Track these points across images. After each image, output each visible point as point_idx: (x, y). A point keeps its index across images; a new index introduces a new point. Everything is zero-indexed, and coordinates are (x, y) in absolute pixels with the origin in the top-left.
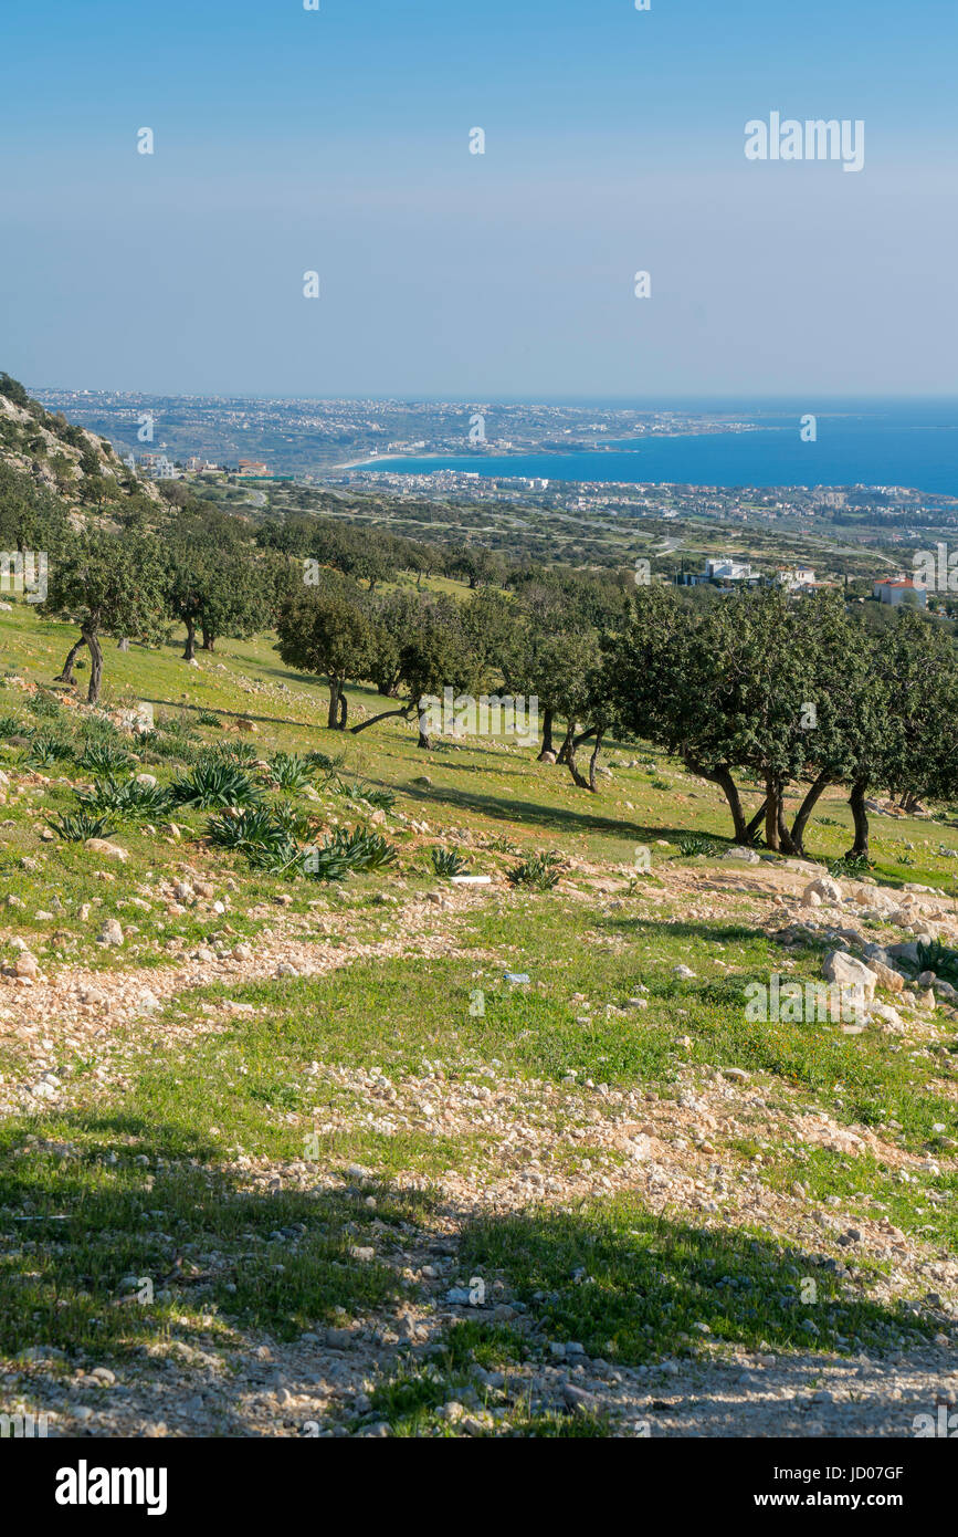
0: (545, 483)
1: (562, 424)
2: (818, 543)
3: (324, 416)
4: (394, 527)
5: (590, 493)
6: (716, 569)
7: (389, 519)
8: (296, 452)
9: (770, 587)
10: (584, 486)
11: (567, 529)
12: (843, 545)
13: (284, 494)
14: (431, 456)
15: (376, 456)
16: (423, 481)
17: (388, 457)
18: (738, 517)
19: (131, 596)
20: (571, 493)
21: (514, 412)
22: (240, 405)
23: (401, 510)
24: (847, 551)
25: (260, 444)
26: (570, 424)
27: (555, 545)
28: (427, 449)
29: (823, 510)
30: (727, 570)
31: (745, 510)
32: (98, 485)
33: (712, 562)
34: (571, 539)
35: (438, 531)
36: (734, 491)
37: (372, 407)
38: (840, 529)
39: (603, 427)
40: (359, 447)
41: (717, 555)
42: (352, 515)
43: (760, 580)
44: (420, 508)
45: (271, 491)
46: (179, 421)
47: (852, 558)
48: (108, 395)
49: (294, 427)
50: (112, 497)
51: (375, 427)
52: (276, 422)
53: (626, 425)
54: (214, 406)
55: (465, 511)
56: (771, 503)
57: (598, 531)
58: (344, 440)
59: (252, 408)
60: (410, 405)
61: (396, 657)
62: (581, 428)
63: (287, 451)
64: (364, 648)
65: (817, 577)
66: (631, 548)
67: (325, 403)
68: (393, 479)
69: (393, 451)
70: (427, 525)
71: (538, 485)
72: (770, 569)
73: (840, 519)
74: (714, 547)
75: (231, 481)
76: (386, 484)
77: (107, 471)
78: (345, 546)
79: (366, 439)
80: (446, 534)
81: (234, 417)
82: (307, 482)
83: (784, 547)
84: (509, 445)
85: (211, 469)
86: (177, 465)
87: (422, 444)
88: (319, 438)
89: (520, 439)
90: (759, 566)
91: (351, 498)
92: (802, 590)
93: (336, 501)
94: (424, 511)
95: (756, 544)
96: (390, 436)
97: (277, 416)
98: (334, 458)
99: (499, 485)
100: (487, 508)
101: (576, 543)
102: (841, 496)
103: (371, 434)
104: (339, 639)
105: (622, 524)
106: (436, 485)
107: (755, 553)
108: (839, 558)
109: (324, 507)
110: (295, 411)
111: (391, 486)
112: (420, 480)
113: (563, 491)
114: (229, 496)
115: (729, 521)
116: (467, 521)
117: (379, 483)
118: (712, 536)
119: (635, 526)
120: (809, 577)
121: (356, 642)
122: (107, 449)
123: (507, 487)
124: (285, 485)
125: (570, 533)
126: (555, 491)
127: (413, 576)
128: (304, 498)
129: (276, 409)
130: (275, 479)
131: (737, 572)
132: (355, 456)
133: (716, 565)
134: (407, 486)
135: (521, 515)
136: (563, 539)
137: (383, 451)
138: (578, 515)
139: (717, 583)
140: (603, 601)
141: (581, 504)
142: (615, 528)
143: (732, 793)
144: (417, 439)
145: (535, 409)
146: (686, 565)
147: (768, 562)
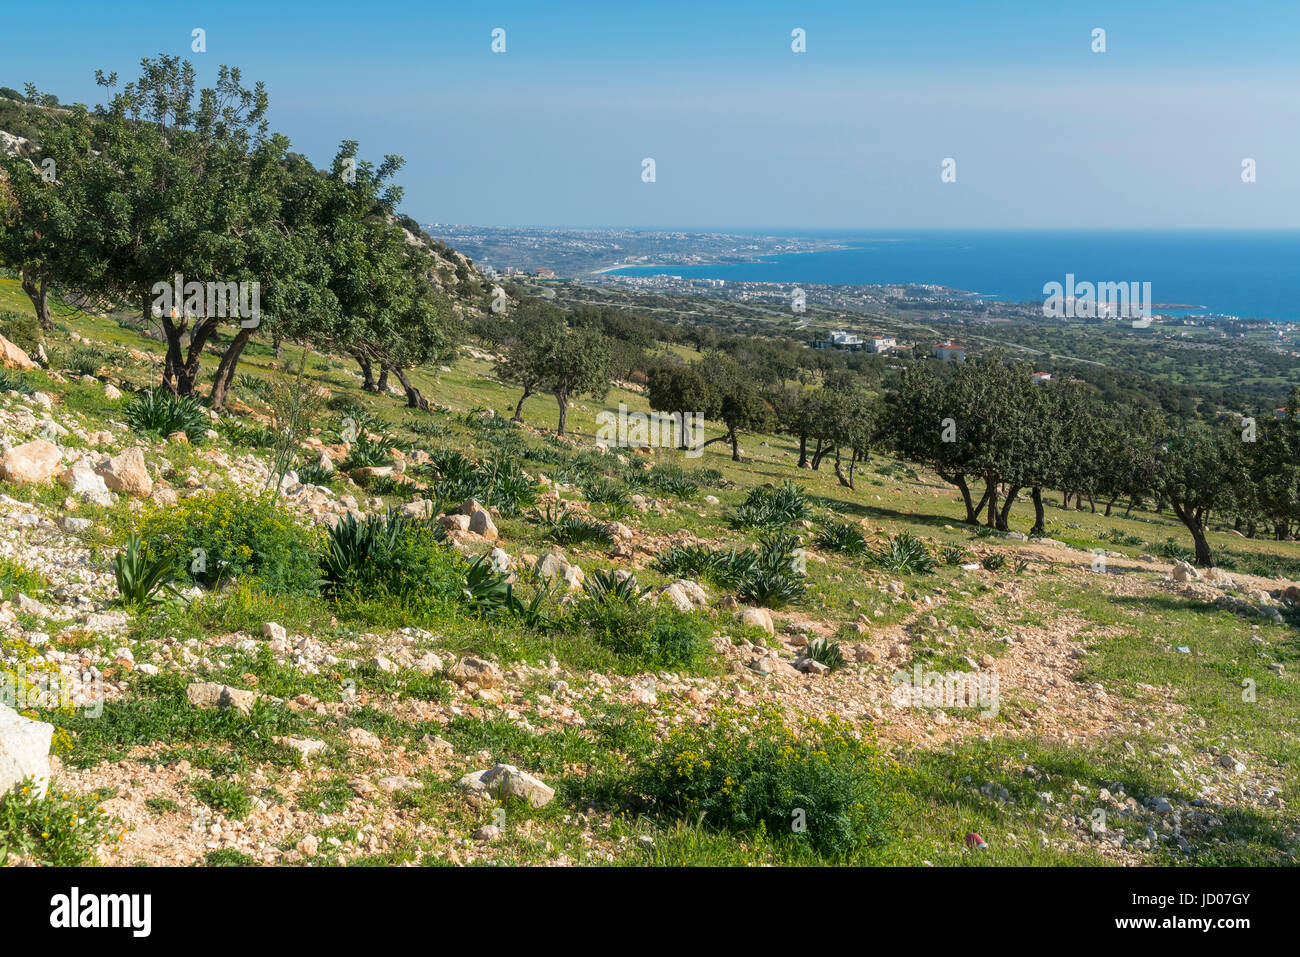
0: (722, 283)
1: (731, 245)
2: (892, 321)
3: (585, 240)
4: (635, 311)
5: (750, 289)
6: (836, 338)
7: (631, 306)
8: (568, 263)
9: (868, 347)
10: (746, 285)
11: (740, 312)
12: (907, 322)
13: (566, 290)
14: (652, 265)
15: (618, 266)
16: (647, 281)
17: (623, 267)
18: (840, 304)
19: (587, 368)
20: (738, 288)
21: (700, 237)
22: (532, 233)
23: (638, 300)
24: (911, 326)
25: (546, 258)
26: (736, 245)
27: (733, 323)
28: (649, 261)
29: (891, 300)
30: (843, 338)
31: (844, 300)
32: (469, 287)
33: (833, 333)
34: (743, 318)
35: (662, 314)
36: (837, 288)
37: (614, 234)
38: (902, 312)
39: (756, 248)
40: (607, 259)
41: (836, 329)
42: (608, 304)
43: (863, 345)
44: (650, 299)
45: (558, 289)
46: (495, 243)
47: (914, 330)
48: (450, 227)
49: (567, 247)
50: (478, 295)
51: (616, 247)
52: (555, 244)
53: (770, 246)
54: (516, 234)
55: (677, 301)
56: (860, 295)
57: (759, 313)
58: (598, 255)
59: (540, 235)
60: (637, 233)
61: (721, 403)
62: (743, 248)
63: (562, 262)
64: (702, 399)
65: (897, 342)
66: (780, 324)
67: (585, 231)
68: (629, 280)
69: (627, 263)
70: (655, 310)
71: (718, 284)
72: (868, 337)
73: (902, 306)
74: (830, 324)
75: (533, 282)
76: (624, 283)
77: (472, 278)
78: (624, 326)
79: (611, 255)
80: (667, 315)
81: (529, 240)
82: (576, 282)
83: (872, 323)
84: (699, 259)
85: (520, 274)
86: (499, 272)
87: (646, 258)
88: (581, 254)
89: (706, 255)
90: (861, 335)
91: (607, 293)
92: (889, 351)
93: (598, 295)
94: (653, 301)
95: (855, 321)
96: (627, 253)
97: (555, 240)
98: (592, 267)
99: (694, 284)
100: (690, 299)
101: (747, 321)
102: (902, 291)
103: (614, 252)
104: (687, 392)
105: (773, 309)
106: (657, 283)
107: (855, 327)
108: (906, 331)
109: (591, 299)
110: (567, 237)
111: (628, 285)
112: (645, 281)
113: (733, 288)
114: (532, 292)
115: (835, 307)
116: (679, 307)
117: (620, 283)
118: (828, 317)
119: (781, 310)
120: (892, 343)
121: (697, 394)
122: (470, 263)
123: (699, 285)
124: (566, 285)
125: (742, 315)
126: (728, 288)
127: (663, 344)
128: (578, 292)
129: (555, 235)
130: (560, 281)
131: (849, 340)
132: (604, 266)
133: (836, 335)
134: (639, 284)
135: (712, 304)
136: (738, 319)
137: (622, 263)
138: (746, 303)
139: (839, 347)
140: (780, 359)
141: (745, 297)
142: (769, 312)
143: (965, 491)
144: (642, 255)
145: (714, 236)
146: (817, 335)
147: (866, 333)
